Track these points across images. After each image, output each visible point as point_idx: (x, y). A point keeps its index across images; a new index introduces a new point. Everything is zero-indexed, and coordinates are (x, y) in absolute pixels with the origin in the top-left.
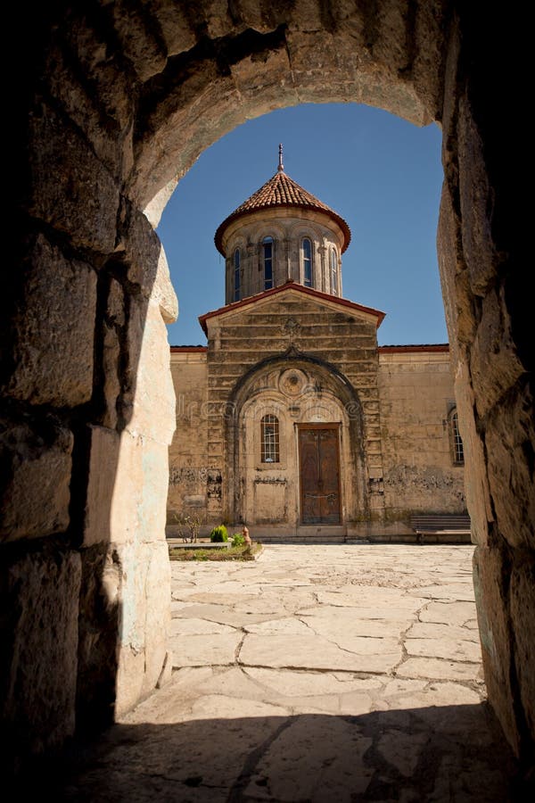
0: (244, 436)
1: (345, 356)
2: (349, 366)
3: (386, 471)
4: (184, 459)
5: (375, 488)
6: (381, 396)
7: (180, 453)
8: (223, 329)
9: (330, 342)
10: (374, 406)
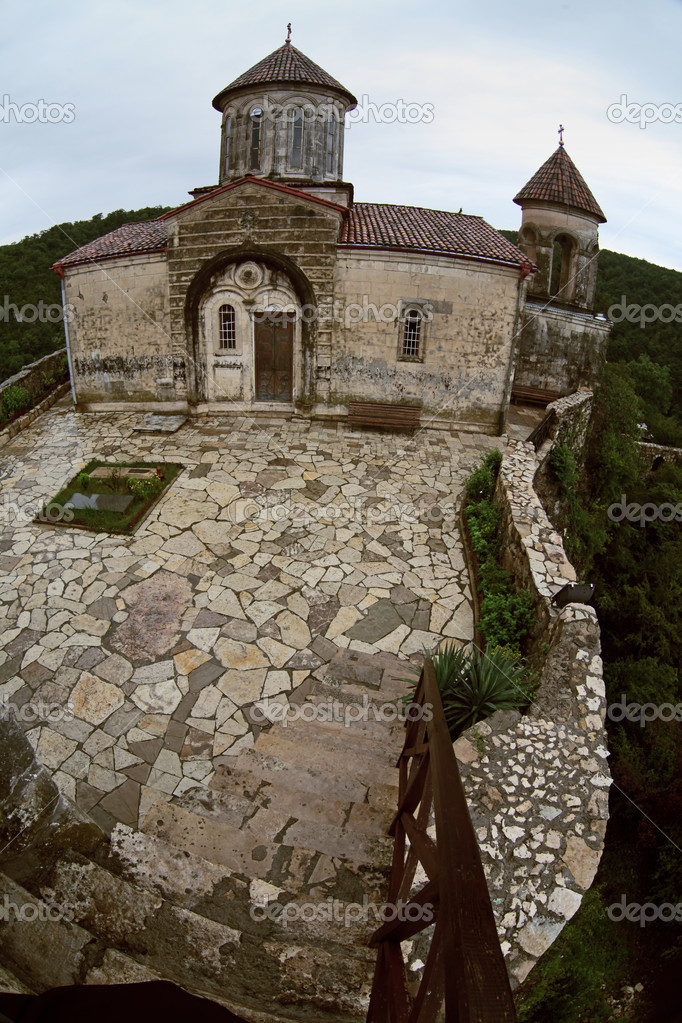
0: (203, 326)
1: (302, 249)
2: (305, 260)
3: (334, 360)
4: (153, 348)
5: (322, 375)
6: (337, 289)
7: (149, 344)
8: (181, 227)
9: (287, 234)
10: (329, 299)
